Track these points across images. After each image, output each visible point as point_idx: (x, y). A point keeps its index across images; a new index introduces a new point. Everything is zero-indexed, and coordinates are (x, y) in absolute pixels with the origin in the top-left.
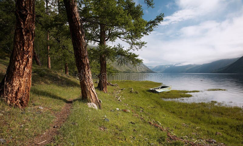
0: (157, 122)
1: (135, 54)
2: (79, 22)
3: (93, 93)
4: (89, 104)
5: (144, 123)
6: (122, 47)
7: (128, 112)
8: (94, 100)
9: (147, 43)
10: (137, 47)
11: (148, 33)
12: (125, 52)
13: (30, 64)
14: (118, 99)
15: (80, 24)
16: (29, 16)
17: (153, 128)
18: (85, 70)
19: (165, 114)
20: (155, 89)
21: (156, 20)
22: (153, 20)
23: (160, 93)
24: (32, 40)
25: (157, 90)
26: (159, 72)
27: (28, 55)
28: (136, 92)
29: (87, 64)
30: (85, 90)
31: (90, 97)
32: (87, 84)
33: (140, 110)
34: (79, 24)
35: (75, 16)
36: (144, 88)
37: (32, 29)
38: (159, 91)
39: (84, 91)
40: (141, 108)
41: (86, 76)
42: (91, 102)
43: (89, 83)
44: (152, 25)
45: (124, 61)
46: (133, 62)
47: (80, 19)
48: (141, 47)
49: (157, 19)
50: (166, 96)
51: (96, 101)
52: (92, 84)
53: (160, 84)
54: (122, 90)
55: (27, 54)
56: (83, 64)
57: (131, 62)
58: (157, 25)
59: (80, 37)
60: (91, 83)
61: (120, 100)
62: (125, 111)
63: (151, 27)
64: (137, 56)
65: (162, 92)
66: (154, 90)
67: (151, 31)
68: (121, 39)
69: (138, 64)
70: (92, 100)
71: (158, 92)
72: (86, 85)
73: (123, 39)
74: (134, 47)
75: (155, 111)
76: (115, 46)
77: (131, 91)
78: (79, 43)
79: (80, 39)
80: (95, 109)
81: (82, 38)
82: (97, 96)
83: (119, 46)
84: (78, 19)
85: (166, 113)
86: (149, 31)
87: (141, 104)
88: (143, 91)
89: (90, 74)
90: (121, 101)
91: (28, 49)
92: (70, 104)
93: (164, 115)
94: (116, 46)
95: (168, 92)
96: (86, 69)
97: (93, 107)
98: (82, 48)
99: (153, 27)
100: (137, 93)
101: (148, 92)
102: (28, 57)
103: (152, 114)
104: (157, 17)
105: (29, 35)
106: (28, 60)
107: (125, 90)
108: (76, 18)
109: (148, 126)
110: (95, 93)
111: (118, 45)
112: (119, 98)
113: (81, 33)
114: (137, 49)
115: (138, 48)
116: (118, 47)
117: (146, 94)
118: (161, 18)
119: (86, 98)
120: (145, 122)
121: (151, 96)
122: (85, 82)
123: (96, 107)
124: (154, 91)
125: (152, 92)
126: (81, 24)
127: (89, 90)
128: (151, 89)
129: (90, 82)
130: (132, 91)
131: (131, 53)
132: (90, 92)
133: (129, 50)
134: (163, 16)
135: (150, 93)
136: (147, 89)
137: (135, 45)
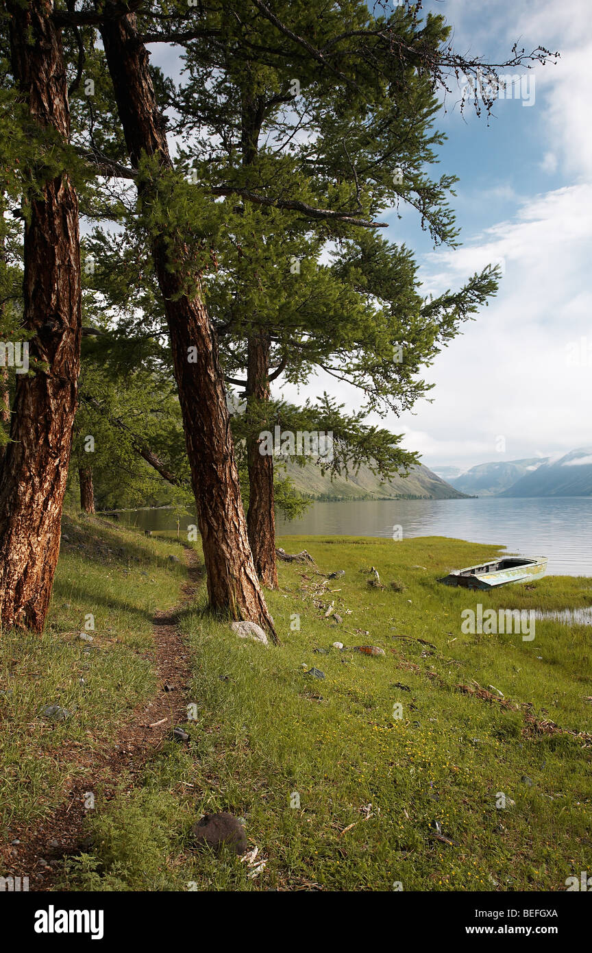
0: (489, 687)
1: (387, 432)
2: (207, 340)
3: (249, 587)
4: (236, 625)
5: (442, 688)
6: (336, 406)
7: (380, 656)
8: (254, 611)
9: (433, 385)
10: (397, 402)
11: (436, 344)
12: (349, 424)
13: (62, 488)
14: (327, 614)
15: (211, 348)
16: (67, 337)
17: (475, 701)
18: (224, 505)
19: (517, 665)
20: (473, 571)
21: (467, 290)
22: (456, 291)
23: (493, 590)
24: (72, 410)
25: (483, 577)
26: (486, 493)
27: (57, 461)
28: (393, 585)
29: (233, 481)
30: (223, 574)
31: (240, 600)
32: (231, 554)
33: (421, 651)
34: (207, 348)
35: (196, 322)
36: (426, 571)
37: (74, 376)
38: (493, 578)
39: (219, 578)
40: (424, 643)
41: (227, 523)
42: (242, 619)
43: (238, 548)
44: (455, 312)
45: (345, 461)
46: (380, 461)
47: (211, 330)
48: (411, 403)
49: (471, 288)
50: (520, 601)
51: (260, 616)
52: (247, 553)
53: (493, 550)
54: (332, 576)
55: (56, 457)
56: (219, 481)
57: (374, 462)
58: (472, 310)
59: (209, 390)
60: (244, 548)
61: (336, 615)
62: (366, 651)
63: (448, 321)
64: (394, 440)
65: (506, 586)
66: (468, 575)
67: (451, 335)
68: (332, 371)
69: (401, 469)
70: (247, 609)
71: (487, 586)
72: (228, 555)
73: (339, 373)
74: (382, 403)
75: (477, 655)
76: (308, 401)
77: (371, 583)
78: (208, 409)
79: (211, 397)
80: (261, 644)
81: (216, 392)
82: (263, 598)
83: (325, 401)
84: (206, 330)
85: (520, 661)
86: (440, 336)
87: (420, 630)
88: (423, 583)
89: (242, 518)
90: (340, 619)
91: (60, 440)
92: (167, 627)
93: (514, 668)
94: (314, 402)
95: (531, 586)
96: (228, 500)
97: (255, 638)
98: (218, 427)
99: (455, 322)
100: (398, 590)
101: (443, 586)
102: (58, 466)
103: (467, 663)
104: (470, 279)
105: (64, 397)
106: (58, 475)
107: (344, 577)
108: (199, 328)
109: (458, 697)
110: (256, 584)
111: (323, 397)
112: (331, 609)
113: (212, 375)
114: (394, 409)
115: (401, 407)
116: (321, 404)
117: (438, 593)
118: (490, 283)
119: (227, 602)
120: (444, 687)
121: (455, 601)
122: (224, 547)
123: (263, 636)
124: (468, 582)
125: (461, 585)
126: (213, 345)
127: (236, 574)
128: (457, 573)
129: (241, 546)
130: (376, 580)
131: (373, 430)
132: (239, 581)
133: (363, 416)
134: (496, 274)
135: (452, 590)
136: (436, 572)
137: (386, 393)
